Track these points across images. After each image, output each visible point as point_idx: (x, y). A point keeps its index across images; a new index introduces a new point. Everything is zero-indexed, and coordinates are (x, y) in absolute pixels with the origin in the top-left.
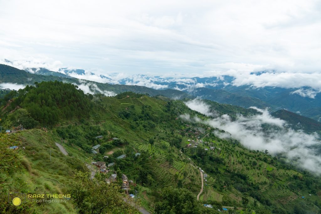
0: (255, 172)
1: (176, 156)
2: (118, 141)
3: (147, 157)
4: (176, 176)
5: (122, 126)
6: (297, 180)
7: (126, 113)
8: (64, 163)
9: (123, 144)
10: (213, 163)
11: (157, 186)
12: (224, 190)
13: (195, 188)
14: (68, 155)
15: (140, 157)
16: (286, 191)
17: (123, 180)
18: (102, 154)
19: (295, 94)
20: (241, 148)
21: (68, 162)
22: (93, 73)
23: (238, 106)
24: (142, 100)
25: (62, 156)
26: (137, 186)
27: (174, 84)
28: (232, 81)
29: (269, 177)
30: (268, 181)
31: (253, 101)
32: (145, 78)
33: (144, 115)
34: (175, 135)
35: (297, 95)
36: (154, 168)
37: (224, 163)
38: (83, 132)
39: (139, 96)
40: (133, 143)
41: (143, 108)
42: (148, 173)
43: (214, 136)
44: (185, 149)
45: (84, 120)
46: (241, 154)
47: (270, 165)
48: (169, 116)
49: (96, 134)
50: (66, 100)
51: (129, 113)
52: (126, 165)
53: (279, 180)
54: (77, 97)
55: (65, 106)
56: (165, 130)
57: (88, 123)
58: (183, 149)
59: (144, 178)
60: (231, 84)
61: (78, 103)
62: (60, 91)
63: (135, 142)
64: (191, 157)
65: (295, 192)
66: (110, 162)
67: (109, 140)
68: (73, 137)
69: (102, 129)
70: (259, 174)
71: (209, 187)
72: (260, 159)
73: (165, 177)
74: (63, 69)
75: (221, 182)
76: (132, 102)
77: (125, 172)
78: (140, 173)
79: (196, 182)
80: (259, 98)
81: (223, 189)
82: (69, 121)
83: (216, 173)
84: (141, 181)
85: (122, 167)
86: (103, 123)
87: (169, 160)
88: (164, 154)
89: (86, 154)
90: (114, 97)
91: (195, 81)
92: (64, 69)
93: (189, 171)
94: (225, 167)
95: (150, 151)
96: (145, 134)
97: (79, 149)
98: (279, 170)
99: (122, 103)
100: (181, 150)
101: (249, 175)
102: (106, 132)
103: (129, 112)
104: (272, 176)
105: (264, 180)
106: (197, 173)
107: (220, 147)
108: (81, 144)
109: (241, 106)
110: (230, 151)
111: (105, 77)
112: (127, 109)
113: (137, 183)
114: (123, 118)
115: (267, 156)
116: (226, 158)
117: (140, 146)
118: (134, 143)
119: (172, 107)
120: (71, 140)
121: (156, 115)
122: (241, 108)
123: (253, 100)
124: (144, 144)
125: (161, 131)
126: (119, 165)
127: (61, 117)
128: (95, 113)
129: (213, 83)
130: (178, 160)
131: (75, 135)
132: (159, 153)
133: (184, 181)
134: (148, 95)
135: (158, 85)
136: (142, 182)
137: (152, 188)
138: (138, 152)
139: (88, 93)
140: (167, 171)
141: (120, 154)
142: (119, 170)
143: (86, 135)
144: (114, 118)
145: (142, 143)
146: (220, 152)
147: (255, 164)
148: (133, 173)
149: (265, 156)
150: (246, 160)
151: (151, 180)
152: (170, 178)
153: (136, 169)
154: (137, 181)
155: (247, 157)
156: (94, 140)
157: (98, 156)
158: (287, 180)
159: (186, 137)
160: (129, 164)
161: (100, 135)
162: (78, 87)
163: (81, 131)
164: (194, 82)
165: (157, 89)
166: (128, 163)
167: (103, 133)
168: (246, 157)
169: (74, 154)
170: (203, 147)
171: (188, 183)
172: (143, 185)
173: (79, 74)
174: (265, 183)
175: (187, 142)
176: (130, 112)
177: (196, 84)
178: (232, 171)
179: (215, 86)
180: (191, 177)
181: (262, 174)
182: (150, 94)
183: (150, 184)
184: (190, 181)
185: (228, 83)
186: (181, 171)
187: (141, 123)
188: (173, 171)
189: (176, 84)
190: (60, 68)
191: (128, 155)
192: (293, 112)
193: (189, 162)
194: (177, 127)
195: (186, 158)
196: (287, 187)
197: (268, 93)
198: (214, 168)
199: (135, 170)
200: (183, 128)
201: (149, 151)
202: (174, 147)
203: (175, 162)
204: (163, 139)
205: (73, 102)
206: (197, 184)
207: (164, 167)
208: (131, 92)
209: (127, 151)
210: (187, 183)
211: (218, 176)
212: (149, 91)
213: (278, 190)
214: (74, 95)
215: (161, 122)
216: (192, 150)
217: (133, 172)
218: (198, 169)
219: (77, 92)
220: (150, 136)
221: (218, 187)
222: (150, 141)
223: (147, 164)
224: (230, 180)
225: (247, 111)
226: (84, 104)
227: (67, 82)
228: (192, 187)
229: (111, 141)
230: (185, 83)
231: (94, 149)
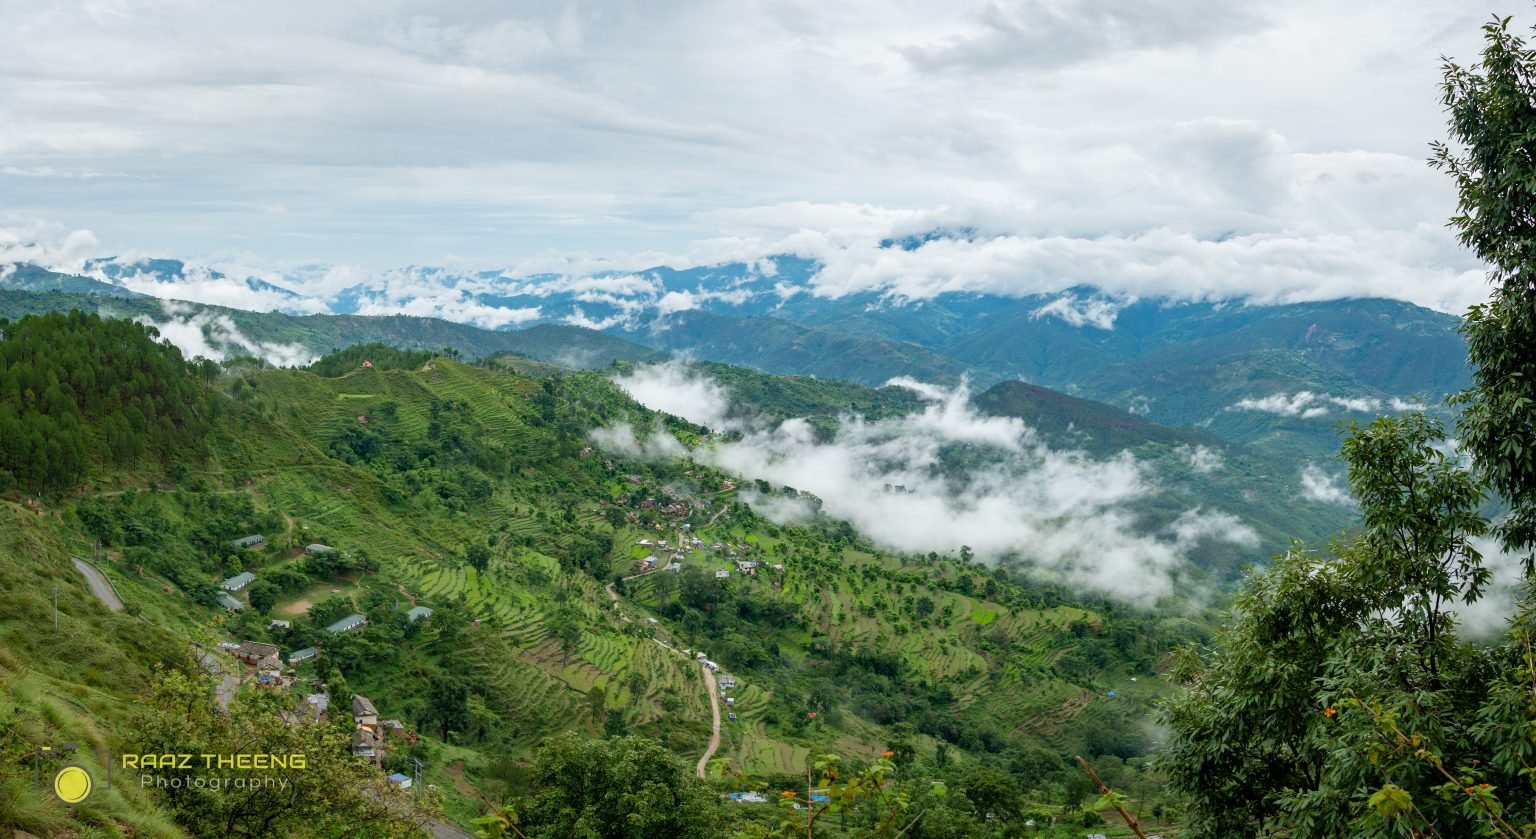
0: (930, 640)
1: (592, 611)
2: (330, 556)
3: (462, 624)
4: (597, 696)
5: (346, 492)
6: (1085, 639)
7: (359, 435)
8: (108, 642)
9: (352, 569)
10: (754, 627)
11: (513, 741)
12: (809, 729)
13: (684, 736)
14: (122, 611)
15: (429, 624)
16: (1051, 688)
17: (357, 720)
18: (263, 614)
19: (1049, 316)
20: (867, 552)
21: (125, 639)
22: (217, 270)
23: (839, 381)
24: (428, 376)
25: (101, 614)
26: (421, 742)
27: (563, 302)
28: (809, 277)
29: (985, 648)
30: (982, 663)
31: (899, 355)
32: (438, 280)
33: (440, 445)
34: (583, 523)
35: (1056, 320)
36: (496, 669)
37: (801, 622)
38: (182, 520)
39: (414, 361)
40: (396, 566)
41: (434, 411)
42: (468, 688)
43: (751, 514)
44: (629, 582)
45: (184, 470)
46: (870, 575)
47: (985, 601)
48: (550, 444)
49: (234, 529)
50: (114, 389)
51: (376, 438)
52: (367, 660)
53: (1023, 650)
54: (154, 376)
55: (109, 412)
56: (537, 506)
57: (202, 482)
58: (618, 581)
59: (452, 711)
60: (807, 290)
61: (159, 398)
62: (91, 351)
63: (403, 562)
64: (655, 611)
65: (1084, 683)
66: (298, 646)
67: (291, 556)
68: (141, 539)
69: (261, 507)
70: (946, 645)
71: (747, 725)
72: (946, 586)
73: (549, 703)
74: (99, 261)
75: (797, 697)
76: (387, 388)
77: (367, 688)
78: (433, 691)
79: (687, 713)
80: (923, 343)
81: (807, 724)
82: (124, 475)
83: (770, 667)
84: (437, 723)
85: (350, 667)
86: (265, 481)
87: (560, 632)
88: (537, 609)
89: (197, 609)
90: (309, 369)
91: (656, 286)
92: (107, 260)
93: (653, 671)
94: (807, 639)
95: (474, 598)
96: (449, 525)
97: (166, 590)
98: (1020, 614)
99: (342, 396)
100: (612, 584)
101: (906, 656)
102: (275, 520)
103: (373, 430)
104: (996, 644)
105: (969, 664)
106: (690, 676)
107: (781, 556)
108: (177, 567)
109: (853, 381)
110: (824, 570)
111: (265, 285)
112: (367, 418)
113: (419, 731)
114: (348, 461)
115: (970, 568)
116: (810, 602)
117: (428, 577)
118: (403, 566)
119: (563, 403)
120: (134, 551)
121: (494, 443)
122: (853, 387)
123: (899, 351)
124: (447, 570)
125: (516, 509)
126: (338, 660)
127: (94, 456)
128: (231, 441)
129: (733, 289)
130: (602, 627)
131: (151, 532)
132: (512, 605)
133: (632, 713)
134: (456, 353)
135: (497, 307)
136: (445, 728)
137: (490, 749)
138: (419, 604)
139: (199, 358)
140: (552, 677)
141: (341, 611)
142: (338, 678)
143: (195, 532)
144: (311, 459)
145: (435, 566)
146: (783, 577)
147: (926, 607)
148: (401, 689)
149: (961, 570)
150: (889, 598)
151: (482, 718)
152: (572, 706)
153: (416, 674)
154: (420, 724)
155: (894, 586)
156: (226, 554)
157: (245, 618)
158: (1050, 647)
159: (632, 529)
160: (383, 653)
161: (253, 532)
162: (157, 334)
163: (172, 514)
164: (649, 287)
165: (492, 325)
166: (375, 648)
167: (264, 525)
168: (889, 587)
169: (144, 605)
170: (706, 564)
171: (652, 719)
172: (446, 739)
173: (161, 279)
174: (973, 673)
175: (637, 550)
176: (376, 434)
177: (660, 296)
178: (837, 651)
179: (741, 301)
180: (662, 694)
181: (958, 641)
182: (460, 351)
183: (482, 733)
184: (659, 712)
185: (794, 284)
186: (619, 672)
187: (430, 481)
188: (583, 674)
189: (573, 302)
190: (90, 257)
191: (375, 618)
192: (1049, 387)
193: (652, 634)
194: (587, 487)
195: (638, 617)
196: (1053, 670)
197: (950, 318)
198: (763, 645)
199: (412, 678)
200: (615, 490)
201: (468, 597)
202: (581, 574)
203: (589, 639)
204: (529, 542)
205: (138, 395)
206: (692, 719)
207: (541, 661)
208: (380, 346)
209: (373, 600)
210: (647, 720)
211: (783, 676)
212: (458, 339)
213: (1023, 689)
214: (145, 367)
215: (516, 469)
216: (661, 582)
217: (403, 686)
218: (693, 657)
219: (157, 356)
220: (468, 532)
221: (786, 720)
222: (470, 555)
223: (463, 651)
224: (832, 687)
225: (876, 399)
226: (182, 404)
227: (114, 315)
228: (669, 735)
229: (300, 560)
230: (612, 294)
231: (230, 592)
